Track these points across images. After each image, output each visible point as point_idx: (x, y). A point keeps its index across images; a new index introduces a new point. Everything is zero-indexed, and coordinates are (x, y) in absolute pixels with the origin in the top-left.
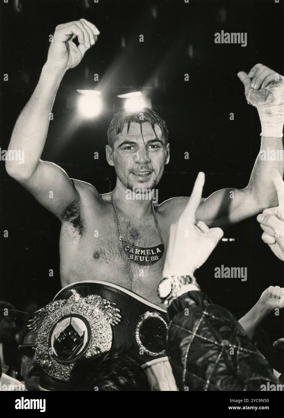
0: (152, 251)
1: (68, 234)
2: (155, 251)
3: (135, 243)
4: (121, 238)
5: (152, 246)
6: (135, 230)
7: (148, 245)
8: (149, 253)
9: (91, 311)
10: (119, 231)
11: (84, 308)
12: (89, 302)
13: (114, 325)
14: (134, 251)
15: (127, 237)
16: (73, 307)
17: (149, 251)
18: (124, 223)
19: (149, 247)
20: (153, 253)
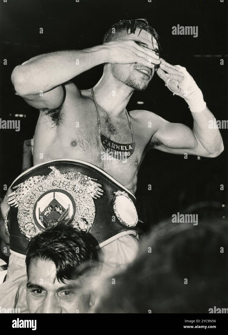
0: (125, 147)
1: (46, 125)
2: (128, 148)
3: (111, 137)
4: (100, 132)
5: (125, 143)
6: (112, 125)
7: (123, 142)
8: (123, 149)
9: (73, 186)
10: (98, 125)
11: (65, 183)
12: (70, 178)
13: (96, 198)
14: (111, 145)
15: (105, 131)
16: (54, 183)
17: (123, 147)
18: (103, 118)
19: (123, 143)
20: (126, 149)
